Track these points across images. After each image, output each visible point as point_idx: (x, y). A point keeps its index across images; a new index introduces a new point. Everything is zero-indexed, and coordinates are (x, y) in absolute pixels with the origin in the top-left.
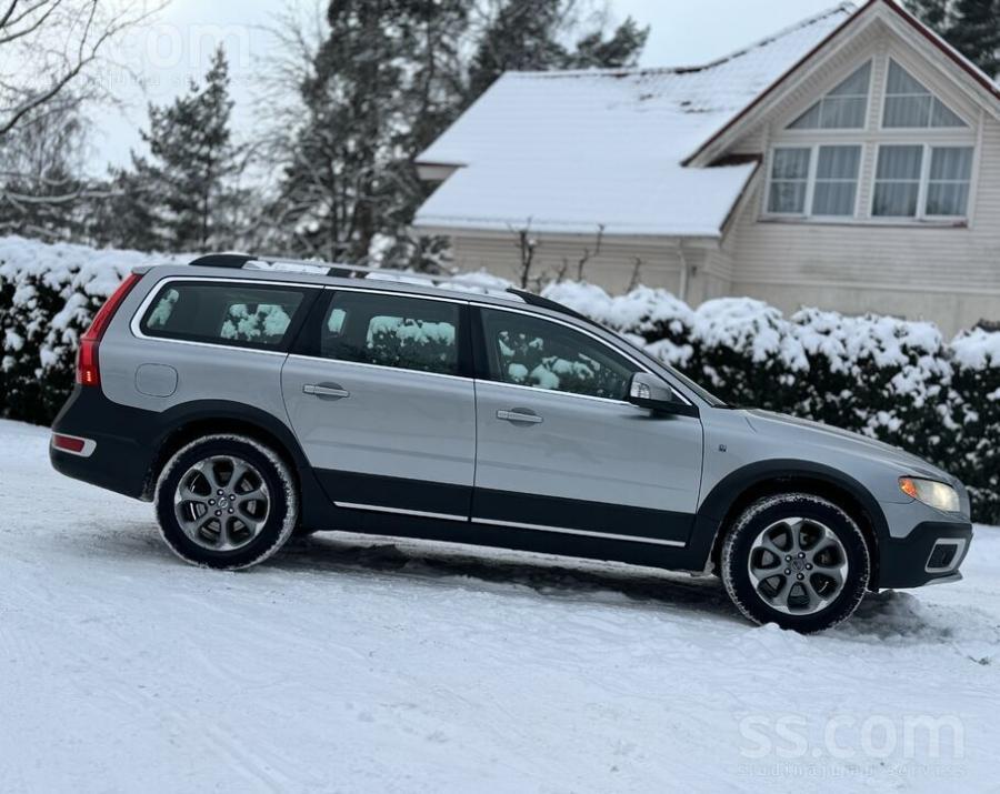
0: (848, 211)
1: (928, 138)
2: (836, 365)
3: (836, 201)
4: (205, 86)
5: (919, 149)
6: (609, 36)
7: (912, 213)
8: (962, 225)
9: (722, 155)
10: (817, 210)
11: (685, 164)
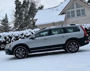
0: (75, 16)
1: (81, 9)
2: (87, 29)
3: (73, 16)
4: (5, 17)
5: (80, 10)
6: (41, 7)
7: (80, 15)
8: (85, 16)
9: (62, 13)
10: (72, 17)
11: (59, 15)
